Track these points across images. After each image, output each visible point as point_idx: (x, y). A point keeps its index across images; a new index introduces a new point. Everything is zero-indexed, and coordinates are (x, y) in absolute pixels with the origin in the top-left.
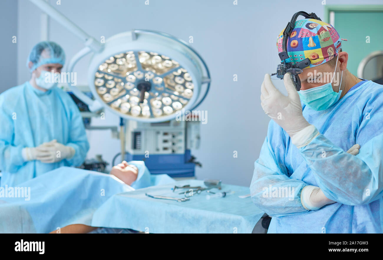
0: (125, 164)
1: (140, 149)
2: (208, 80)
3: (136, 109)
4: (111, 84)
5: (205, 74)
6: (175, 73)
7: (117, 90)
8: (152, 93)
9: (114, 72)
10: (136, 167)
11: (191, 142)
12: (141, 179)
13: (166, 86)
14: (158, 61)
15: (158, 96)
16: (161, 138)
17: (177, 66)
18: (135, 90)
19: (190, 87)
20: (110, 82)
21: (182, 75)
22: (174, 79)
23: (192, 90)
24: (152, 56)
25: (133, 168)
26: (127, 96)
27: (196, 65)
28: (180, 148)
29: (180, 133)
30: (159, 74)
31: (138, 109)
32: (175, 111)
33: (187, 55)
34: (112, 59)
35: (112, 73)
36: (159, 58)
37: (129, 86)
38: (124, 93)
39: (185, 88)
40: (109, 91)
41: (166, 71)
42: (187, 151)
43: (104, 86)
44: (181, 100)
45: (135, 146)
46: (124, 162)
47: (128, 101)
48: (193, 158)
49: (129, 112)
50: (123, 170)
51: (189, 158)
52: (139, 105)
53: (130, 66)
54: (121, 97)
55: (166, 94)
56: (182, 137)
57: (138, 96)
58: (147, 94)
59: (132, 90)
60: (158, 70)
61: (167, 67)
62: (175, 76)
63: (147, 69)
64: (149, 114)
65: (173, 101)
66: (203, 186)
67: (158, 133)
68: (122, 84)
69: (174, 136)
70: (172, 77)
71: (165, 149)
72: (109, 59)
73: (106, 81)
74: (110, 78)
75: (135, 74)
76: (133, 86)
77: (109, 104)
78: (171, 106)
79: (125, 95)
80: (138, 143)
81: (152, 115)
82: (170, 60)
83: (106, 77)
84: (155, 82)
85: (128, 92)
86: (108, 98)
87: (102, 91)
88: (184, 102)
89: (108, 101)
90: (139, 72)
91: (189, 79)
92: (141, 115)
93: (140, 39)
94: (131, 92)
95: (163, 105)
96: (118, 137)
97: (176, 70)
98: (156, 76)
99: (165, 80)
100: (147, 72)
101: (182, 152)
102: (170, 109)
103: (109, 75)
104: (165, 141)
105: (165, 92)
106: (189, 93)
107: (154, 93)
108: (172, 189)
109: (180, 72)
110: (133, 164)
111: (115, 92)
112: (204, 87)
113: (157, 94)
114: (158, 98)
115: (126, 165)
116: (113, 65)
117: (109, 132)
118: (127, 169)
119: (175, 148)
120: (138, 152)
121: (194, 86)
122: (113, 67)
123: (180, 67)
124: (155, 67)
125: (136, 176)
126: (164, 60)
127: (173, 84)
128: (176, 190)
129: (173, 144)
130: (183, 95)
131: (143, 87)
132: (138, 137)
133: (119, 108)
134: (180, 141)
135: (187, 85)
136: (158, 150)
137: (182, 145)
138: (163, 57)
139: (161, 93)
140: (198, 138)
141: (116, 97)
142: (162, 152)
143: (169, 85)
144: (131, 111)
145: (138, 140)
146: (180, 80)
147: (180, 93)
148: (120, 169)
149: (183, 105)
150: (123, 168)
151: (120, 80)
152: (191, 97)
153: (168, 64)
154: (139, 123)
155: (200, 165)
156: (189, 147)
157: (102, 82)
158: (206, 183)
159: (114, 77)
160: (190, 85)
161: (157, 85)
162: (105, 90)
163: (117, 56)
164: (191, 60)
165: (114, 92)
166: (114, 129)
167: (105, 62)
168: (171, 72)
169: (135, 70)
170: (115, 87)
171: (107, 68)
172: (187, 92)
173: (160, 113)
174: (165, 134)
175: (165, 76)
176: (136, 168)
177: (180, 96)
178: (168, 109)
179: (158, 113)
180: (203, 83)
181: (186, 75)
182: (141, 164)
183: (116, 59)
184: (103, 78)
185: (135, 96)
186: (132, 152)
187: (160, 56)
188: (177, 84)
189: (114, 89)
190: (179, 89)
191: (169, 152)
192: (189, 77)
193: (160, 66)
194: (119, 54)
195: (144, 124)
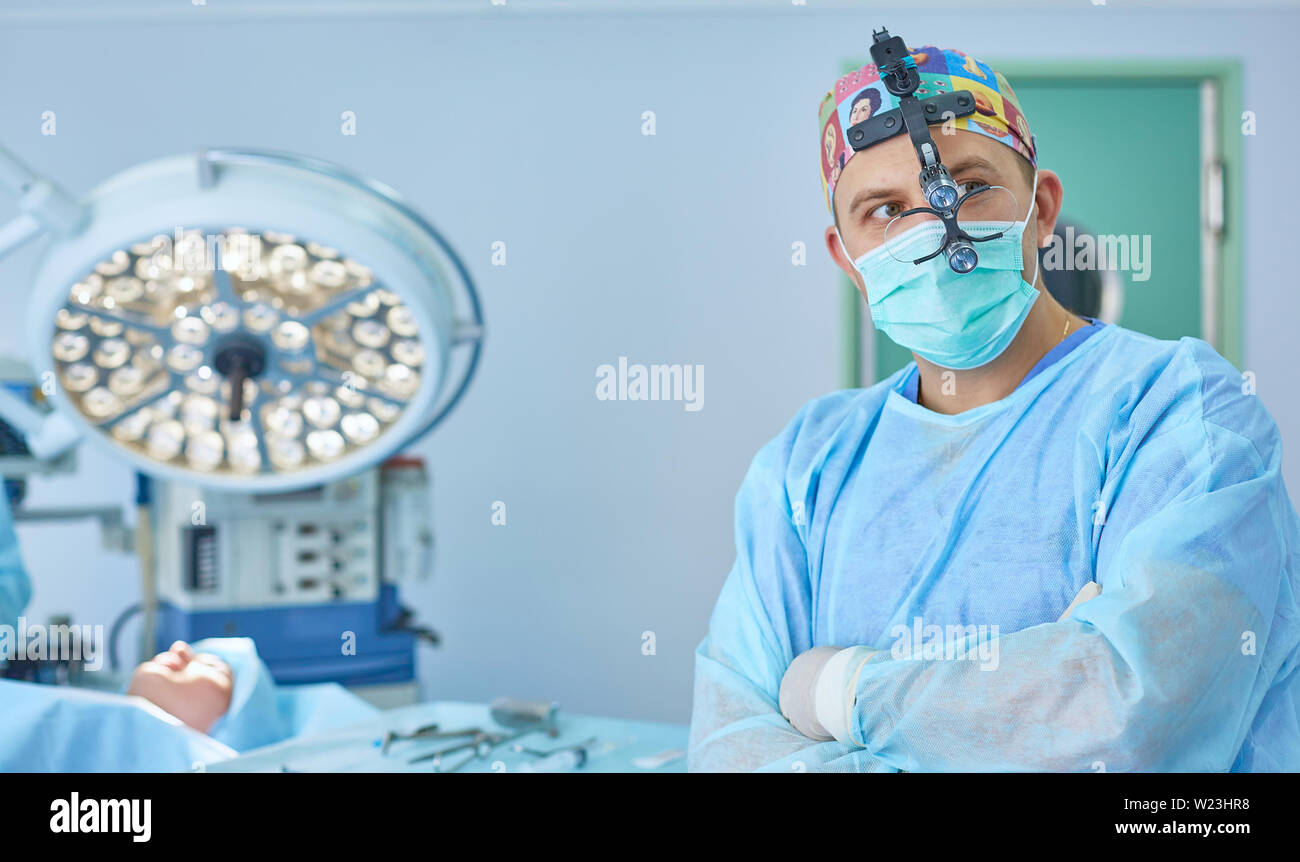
0: (182, 655)
1: (214, 587)
2: (472, 331)
3: (207, 447)
4: (115, 354)
5: (464, 309)
6: (356, 309)
7: (135, 375)
8: (267, 383)
9: (127, 308)
10: (224, 661)
11: (402, 555)
12: (248, 706)
13: (321, 355)
14: (290, 265)
15: (289, 393)
16: (291, 543)
17: (364, 283)
18: (206, 372)
19: (411, 359)
20: (109, 346)
21: (381, 315)
22: (350, 332)
23: (417, 369)
24: (269, 246)
25: (211, 665)
26: (175, 398)
27: (434, 278)
28: (360, 580)
29: (358, 526)
30: (294, 311)
31: (214, 441)
32: (350, 446)
33: (400, 242)
34: (121, 259)
35: (118, 314)
36: (298, 253)
37: (181, 360)
38: (161, 384)
39: (391, 360)
40: (104, 378)
41: (320, 300)
42: (387, 590)
43: (88, 359)
44: (376, 405)
45: (194, 579)
46: (179, 645)
47: (178, 415)
48: (406, 614)
49: (182, 457)
50: (177, 678)
51: (393, 614)
52: (216, 426)
53: (186, 285)
54: (152, 401)
55: (319, 387)
56: (366, 540)
57: (216, 397)
58: (251, 390)
59: (194, 371)
60: (291, 297)
61: (322, 287)
62: (355, 319)
63: (250, 296)
64: (253, 460)
65: (345, 410)
66: (491, 727)
67: (279, 527)
68: (157, 352)
69: (337, 538)
70: (341, 323)
71: (307, 584)
72: (109, 260)
73: (95, 341)
74: (111, 330)
75: (208, 314)
76: (196, 357)
77: (107, 426)
78: (337, 427)
79: (164, 394)
80: (206, 566)
81: (267, 465)
82: (339, 259)
83: (98, 326)
84: (281, 342)
85: (178, 381)
86: (102, 403)
87: (81, 378)
88: (387, 412)
89: (105, 418)
90: (220, 307)
91: (405, 330)
92: (225, 463)
93: (228, 183)
94: (191, 382)
95: (307, 427)
96: (127, 544)
97: (360, 297)
98: (284, 317)
99: (317, 335)
100: (250, 305)
101: (366, 593)
102: (334, 440)
103: (105, 316)
104: (307, 557)
105: (315, 377)
106: (403, 380)
107: (276, 384)
108: (377, 744)
109: (372, 303)
110: (209, 652)
111: (130, 382)
112: (461, 356)
113: (285, 385)
114: (291, 401)
115: (185, 659)
116: (122, 282)
117: (91, 529)
118: (193, 672)
119: (342, 579)
120: (207, 601)
121: (425, 353)
122: (124, 289)
123: (377, 286)
124: (281, 286)
125: (227, 695)
126: (313, 259)
127: (346, 349)
128: (396, 747)
129: (337, 566)
130: (380, 387)
131: (237, 360)
132: (206, 546)
133: (142, 442)
134: (359, 553)
135: (399, 350)
136: (279, 589)
137: (366, 567)
138: (314, 249)
139: (300, 384)
140: (426, 539)
141: (133, 402)
142: (295, 597)
143: (330, 352)
144: (186, 452)
145: (207, 554)
146: (373, 333)
147: (371, 379)
148: (166, 672)
149: (383, 425)
150: (175, 668)
151: (147, 337)
152: (412, 394)
153: (329, 274)
154: (209, 495)
155: (434, 639)
156: (391, 574)
157: (80, 345)
158: (498, 715)
159: (126, 324)
160: (410, 351)
161: (286, 355)
162: (89, 375)
163: (140, 249)
164: (417, 257)
165: (124, 381)
166: (109, 518)
167: (94, 272)
168: (342, 305)
169: (206, 298)
170: (128, 363)
171: (102, 294)
172: (397, 376)
173: (297, 454)
174: (307, 530)
175: (316, 321)
176: (222, 667)
177: (370, 393)
178: (323, 443)
179: (286, 454)
180: (456, 342)
181: (395, 316)
182: (240, 649)
183: (134, 258)
184: (85, 331)
185: (203, 395)
186: (184, 601)
187: (301, 244)
188: (360, 346)
189: (125, 373)
190: (367, 364)
191: (321, 595)
192: (406, 321)
193: (299, 282)
194: (147, 240)
195: (230, 496)
